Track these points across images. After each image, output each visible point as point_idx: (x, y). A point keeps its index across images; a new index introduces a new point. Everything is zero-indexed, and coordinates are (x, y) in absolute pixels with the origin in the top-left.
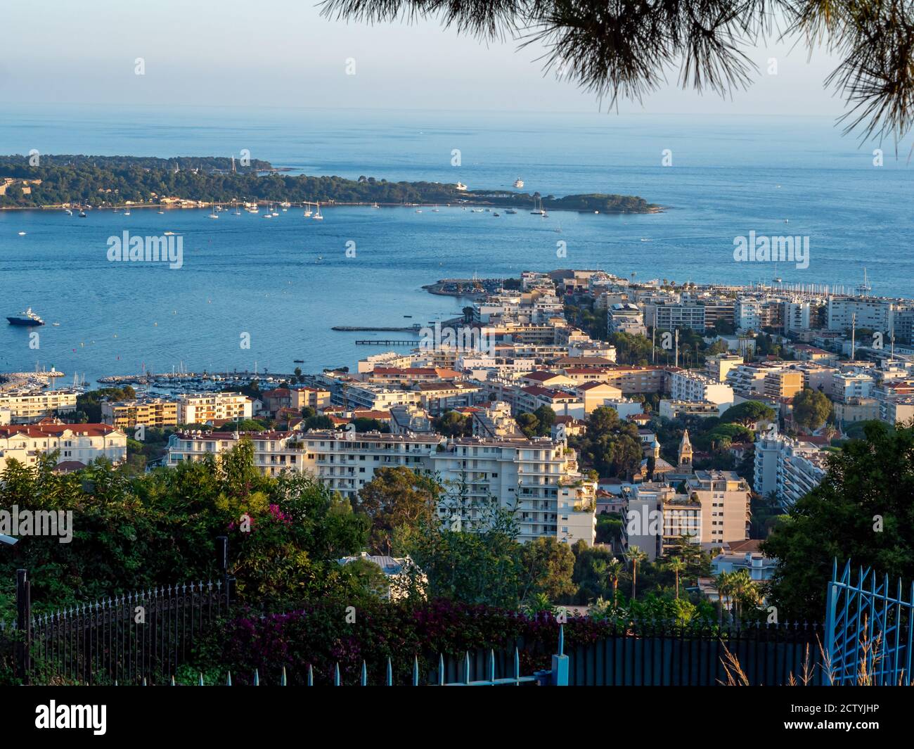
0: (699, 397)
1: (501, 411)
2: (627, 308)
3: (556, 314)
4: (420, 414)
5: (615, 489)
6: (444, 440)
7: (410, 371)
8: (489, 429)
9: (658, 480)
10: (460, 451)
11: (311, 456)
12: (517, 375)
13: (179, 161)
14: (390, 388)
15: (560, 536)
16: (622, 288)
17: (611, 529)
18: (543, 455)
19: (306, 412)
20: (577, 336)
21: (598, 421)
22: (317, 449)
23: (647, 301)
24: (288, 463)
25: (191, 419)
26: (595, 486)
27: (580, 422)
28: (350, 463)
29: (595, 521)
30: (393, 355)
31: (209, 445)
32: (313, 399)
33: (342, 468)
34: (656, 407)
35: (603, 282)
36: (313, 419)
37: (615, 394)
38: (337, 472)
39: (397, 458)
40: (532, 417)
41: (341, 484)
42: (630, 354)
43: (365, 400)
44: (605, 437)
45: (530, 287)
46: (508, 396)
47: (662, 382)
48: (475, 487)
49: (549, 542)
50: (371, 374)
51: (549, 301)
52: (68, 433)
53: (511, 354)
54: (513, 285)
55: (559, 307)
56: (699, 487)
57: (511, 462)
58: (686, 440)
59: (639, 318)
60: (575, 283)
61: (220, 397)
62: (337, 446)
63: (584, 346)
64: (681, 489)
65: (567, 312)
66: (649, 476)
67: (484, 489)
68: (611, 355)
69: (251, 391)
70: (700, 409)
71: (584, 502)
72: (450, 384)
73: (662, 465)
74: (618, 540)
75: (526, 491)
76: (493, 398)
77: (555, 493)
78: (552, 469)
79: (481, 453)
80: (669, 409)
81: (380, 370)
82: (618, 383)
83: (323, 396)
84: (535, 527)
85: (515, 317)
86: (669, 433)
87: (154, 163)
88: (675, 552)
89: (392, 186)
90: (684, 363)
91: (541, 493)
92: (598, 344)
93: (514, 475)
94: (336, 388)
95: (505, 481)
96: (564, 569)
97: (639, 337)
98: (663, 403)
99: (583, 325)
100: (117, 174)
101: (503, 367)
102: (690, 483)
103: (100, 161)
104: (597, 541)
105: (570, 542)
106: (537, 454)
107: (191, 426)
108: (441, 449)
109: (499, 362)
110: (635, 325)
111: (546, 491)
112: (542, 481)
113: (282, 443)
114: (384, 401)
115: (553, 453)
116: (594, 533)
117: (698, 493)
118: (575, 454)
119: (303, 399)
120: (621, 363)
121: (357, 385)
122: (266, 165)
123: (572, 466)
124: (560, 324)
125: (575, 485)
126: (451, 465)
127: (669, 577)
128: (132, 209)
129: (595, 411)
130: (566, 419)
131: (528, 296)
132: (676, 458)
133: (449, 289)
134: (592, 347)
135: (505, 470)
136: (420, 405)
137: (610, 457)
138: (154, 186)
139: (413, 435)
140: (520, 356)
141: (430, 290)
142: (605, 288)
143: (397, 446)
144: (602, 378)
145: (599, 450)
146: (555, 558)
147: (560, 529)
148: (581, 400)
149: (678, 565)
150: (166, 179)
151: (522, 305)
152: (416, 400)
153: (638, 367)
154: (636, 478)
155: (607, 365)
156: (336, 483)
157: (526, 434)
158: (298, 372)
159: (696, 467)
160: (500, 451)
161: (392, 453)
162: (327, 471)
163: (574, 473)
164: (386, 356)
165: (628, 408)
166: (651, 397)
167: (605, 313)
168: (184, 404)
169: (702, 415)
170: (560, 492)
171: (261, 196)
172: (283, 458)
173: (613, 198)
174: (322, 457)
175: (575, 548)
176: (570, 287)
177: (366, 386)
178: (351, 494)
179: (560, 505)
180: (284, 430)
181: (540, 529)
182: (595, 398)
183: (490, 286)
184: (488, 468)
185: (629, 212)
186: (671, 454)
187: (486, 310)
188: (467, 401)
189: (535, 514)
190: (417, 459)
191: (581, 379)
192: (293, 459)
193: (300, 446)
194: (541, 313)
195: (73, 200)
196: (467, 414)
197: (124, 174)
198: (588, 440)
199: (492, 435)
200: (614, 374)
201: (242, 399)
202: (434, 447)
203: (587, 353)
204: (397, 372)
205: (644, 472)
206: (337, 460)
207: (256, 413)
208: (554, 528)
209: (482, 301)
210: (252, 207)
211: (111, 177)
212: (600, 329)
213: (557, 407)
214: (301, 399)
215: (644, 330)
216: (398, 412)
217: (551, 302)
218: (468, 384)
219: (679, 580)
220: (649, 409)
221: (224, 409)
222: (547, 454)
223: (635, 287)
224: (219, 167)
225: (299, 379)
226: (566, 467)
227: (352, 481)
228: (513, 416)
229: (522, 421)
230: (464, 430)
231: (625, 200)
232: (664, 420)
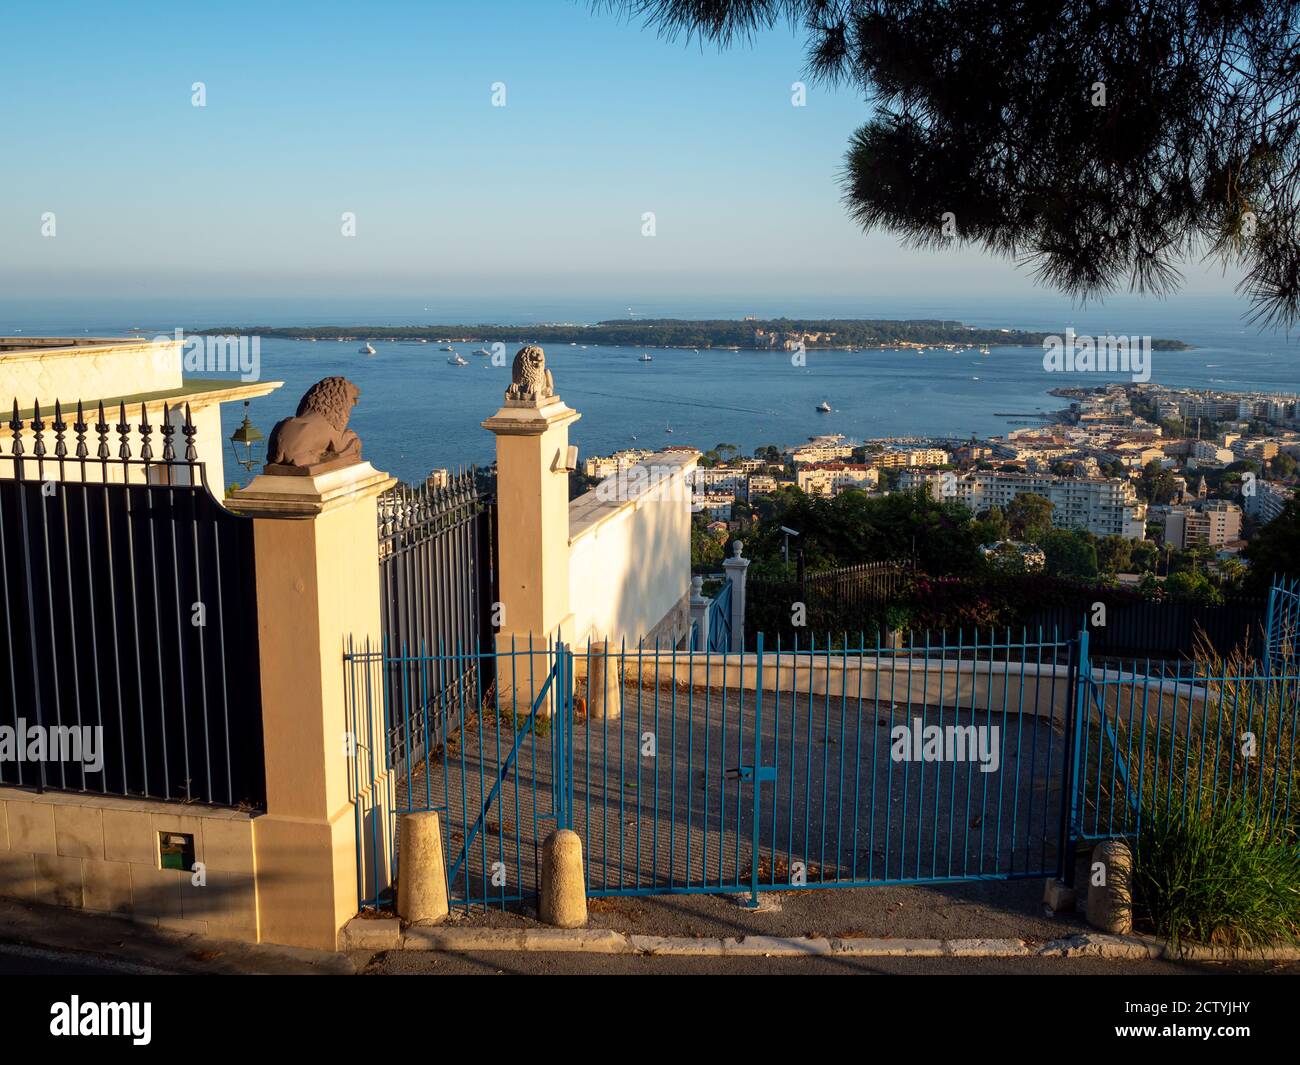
0: (1212, 456)
1: (1091, 463)
2: (1169, 404)
3: (1126, 408)
4: (1043, 463)
5: (1159, 508)
6: (1056, 478)
7: (1038, 439)
8: (1083, 472)
9: (1185, 504)
10: (1066, 485)
11: (980, 485)
12: (1101, 442)
13: (911, 322)
14: (1026, 449)
15: (1124, 535)
16: (1166, 393)
17: (1155, 530)
18: (1115, 489)
19: (977, 461)
20: (1138, 421)
21: (1150, 469)
22: (983, 481)
23: (1182, 401)
24: (967, 489)
25: (913, 463)
26: (1146, 507)
27: (1139, 470)
28: (1002, 489)
29: (1145, 526)
30: (1028, 430)
31: (922, 477)
32: (982, 453)
33: (997, 493)
34: (1185, 462)
35: (1155, 389)
36: (981, 465)
37: (1160, 454)
38: (994, 494)
39: (1029, 488)
40: (1109, 466)
41: (997, 501)
42: (1170, 431)
43: (1013, 454)
44: (1153, 479)
45: (1111, 392)
46: (1095, 454)
47: (1190, 448)
48: (1074, 505)
49: (1117, 537)
50: (1016, 440)
51: (1122, 400)
52: (847, 469)
53: (1098, 430)
54: (1100, 391)
55: (1128, 404)
56: (1210, 509)
57: (1096, 492)
58: (1203, 482)
59: (1177, 411)
60: (1138, 390)
61: (930, 451)
62: (995, 480)
63: (1142, 426)
64: (1199, 510)
65: (1132, 407)
66: (1180, 501)
67: (1079, 506)
68: (1159, 432)
69: (946, 448)
70: (1212, 464)
71: (1139, 516)
72: (1061, 447)
73: (1187, 496)
74: (1159, 537)
75: (1104, 508)
76: (1086, 455)
77: (1121, 509)
78: (1120, 497)
79: (1078, 485)
80: (1192, 463)
81: (1021, 438)
82: (1162, 449)
83: (988, 452)
84: (1109, 528)
85: (1101, 409)
86: (1193, 477)
87: (897, 323)
88: (1194, 546)
89: (1031, 335)
90: (1204, 437)
91: (1113, 509)
92: (1151, 425)
93: (1098, 499)
94: (996, 448)
95: (1092, 502)
96: (1125, 553)
97: (1176, 422)
98: (1189, 460)
99: (1141, 414)
100: (877, 329)
101: (1093, 437)
102: (1204, 506)
103: (868, 323)
104: (1146, 538)
105: (1129, 539)
106: (1111, 487)
107: (914, 467)
108: (1054, 483)
109: (1090, 434)
110: (1174, 415)
111: (1116, 509)
112: (1114, 503)
113: (963, 477)
114: (1023, 455)
115: (1121, 488)
116: (1145, 533)
117: (1209, 512)
118: (1134, 488)
119: (976, 453)
120: (1164, 437)
121: (1008, 446)
122: (959, 324)
123: (1132, 494)
124: (1128, 413)
125: (1134, 506)
126: (1060, 492)
127: (1189, 560)
128: (884, 348)
129: (1148, 464)
130: (1130, 468)
131: (1109, 398)
132: (1197, 492)
133: (1064, 394)
134: (1146, 427)
135: (1092, 496)
136: (1044, 458)
137: (1156, 490)
138: (896, 336)
139: (1038, 475)
140: (1103, 431)
141: (1052, 394)
142: (1156, 393)
143: (1029, 480)
144: (1152, 445)
145: (1150, 486)
146: (1120, 547)
147: (1124, 531)
148: (1139, 457)
149: (1195, 553)
150: (903, 332)
151: (1105, 402)
152: (1041, 455)
153: (1175, 439)
154: (1171, 503)
155: (1156, 437)
156: (994, 500)
157: (1106, 476)
158: (974, 438)
159: (1209, 497)
160: (1089, 485)
161: (1026, 484)
162: (989, 493)
163: (1133, 499)
164: (1024, 430)
165: (1166, 461)
166: (1182, 456)
167: (1155, 408)
168: (910, 454)
169: (1214, 467)
170: (1125, 509)
171: (956, 341)
172: (964, 486)
173: (1162, 341)
174: (985, 486)
175: (1133, 541)
176: (1135, 392)
177: (1012, 447)
178: (1002, 507)
179: (1125, 517)
180: (965, 470)
181: (1112, 530)
182: (1148, 456)
183: (1087, 392)
184: (1082, 495)
185: (1172, 349)
186: (1193, 488)
187: (1084, 406)
188: (1070, 457)
189: (1109, 522)
190: (1041, 488)
191: (1140, 445)
192: (970, 486)
193: (974, 479)
194: (1117, 408)
195: (853, 344)
196: (1071, 464)
197: (880, 329)
198: (1143, 481)
199: (1085, 476)
200: (1159, 443)
201: (942, 453)
202: (1051, 481)
203: (1144, 430)
204: (1031, 440)
205: (1177, 499)
206: (994, 487)
207: (950, 461)
208: (1120, 530)
209: (1082, 400)
210: (950, 347)
211: (874, 331)
212: (1153, 417)
213: (1125, 462)
214: (975, 453)
215: (1179, 417)
216: (1031, 462)
217: (1123, 401)
218: (1072, 447)
219: (1195, 562)
220: (1181, 463)
221: (932, 457)
222: (1118, 488)
223: (1175, 393)
224: (933, 325)
225: (974, 442)
226: (1130, 496)
227: (1003, 500)
228: (1098, 465)
229: (1103, 468)
230: (1070, 472)
231: (1170, 342)
232: (1190, 470)
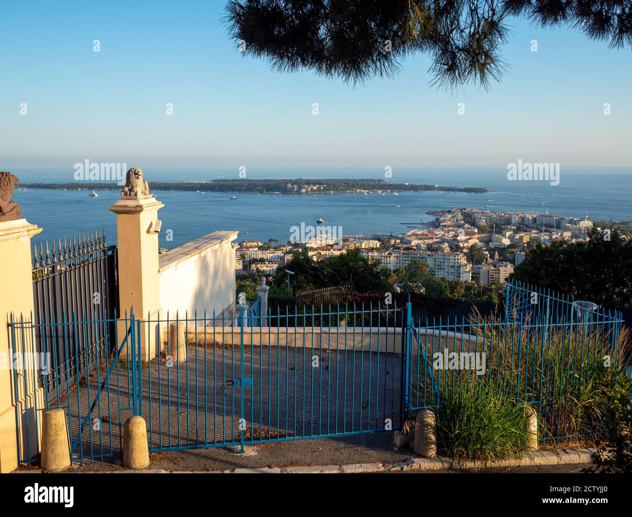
0: (500, 241)
1: (446, 245)
2: (480, 218)
3: (461, 220)
4: (424, 246)
5: (477, 266)
6: (430, 253)
7: (421, 235)
8: (442, 250)
9: (489, 264)
10: (434, 256)
11: (394, 257)
12: (450, 236)
13: (361, 180)
14: (416, 239)
15: (461, 279)
16: (479, 213)
17: (475, 277)
18: (457, 257)
19: (393, 245)
20: (467, 225)
21: (473, 248)
22: (396, 255)
23: (486, 216)
24: (388, 259)
25: (363, 247)
26: (471, 265)
27: (467, 249)
28: (405, 259)
29: (471, 275)
30: (417, 230)
31: (368, 253)
32: (395, 242)
33: (403, 260)
34: (488, 245)
35: (474, 211)
36: (395, 247)
37: (477, 241)
38: (401, 261)
39: (417, 258)
40: (454, 247)
41: (402, 264)
42: (481, 230)
43: (409, 242)
44: (474, 253)
45: (454, 212)
46: (448, 241)
47: (490, 238)
48: (438, 265)
49: (458, 280)
50: (411, 235)
51: (459, 216)
52: (332, 250)
53: (449, 230)
54: (449, 212)
55: (462, 218)
56: (500, 266)
57: (448, 259)
58: (497, 253)
59: (484, 221)
60: (466, 211)
61: (371, 241)
62: (401, 254)
63: (468, 228)
64: (495, 267)
65: (464, 219)
66: (486, 263)
67: (441, 266)
68: (476, 230)
69: (379, 240)
70: (500, 245)
71: (468, 270)
72: (432, 238)
73: (490, 260)
74: (477, 280)
75: (452, 266)
76: (443, 242)
77: (460, 267)
78: (459, 261)
79: (440, 256)
80: (492, 245)
81: (413, 234)
82: (478, 239)
83: (398, 241)
84: (454, 276)
85: (450, 220)
86: (492, 251)
87: (355, 181)
88: (493, 283)
89: (417, 186)
90: (496, 233)
91: (456, 267)
92: (472, 228)
93: (449, 263)
94: (402, 239)
95: (446, 264)
96: (462, 287)
97: (484, 226)
98: (490, 243)
99: (468, 222)
100: (345, 183)
101: (446, 234)
102: (497, 265)
103: (341, 180)
104: (472, 280)
105: (464, 281)
106: (455, 257)
107: (363, 249)
108: (429, 255)
109: (445, 232)
110: (483, 223)
111: (457, 267)
112: (456, 264)
113: (387, 253)
114: (414, 242)
115: (459, 257)
116: (471, 278)
117: (500, 268)
118: (465, 257)
119: (393, 242)
120: (479, 233)
121: (407, 238)
122: (384, 181)
123: (464, 259)
124: (462, 222)
125: (466, 265)
126: (432, 260)
127: (491, 290)
128: (349, 193)
129: (472, 246)
130: (463, 248)
131: (453, 215)
132: (494, 258)
133: (432, 213)
134: (470, 228)
135: (446, 261)
136: (424, 244)
137: (475, 258)
138: (354, 187)
139: (421, 251)
140: (451, 231)
141: (427, 213)
142: (475, 213)
143: (417, 254)
144: (473, 237)
145: (472, 256)
146: (460, 285)
147: (461, 277)
148: (468, 243)
149: (493, 287)
150: (358, 185)
151: (452, 217)
152: (423, 242)
153: (483, 234)
154: (483, 264)
155: (475, 233)
156: (401, 264)
157: (452, 252)
158: (391, 235)
159: (500, 260)
160: (445, 256)
161: (416, 256)
162: (398, 261)
163: (465, 262)
164: (415, 231)
165: (480, 244)
166: (487, 242)
167: (474, 220)
168: (361, 243)
169: (501, 247)
170: (461, 267)
171: (382, 189)
172: (387, 257)
173: (477, 188)
174: (397, 257)
175: (465, 282)
176: (465, 212)
177: (409, 238)
178: (405, 267)
179: (461, 270)
180: (387, 250)
181: (456, 277)
182: (472, 242)
183: (443, 212)
184: (442, 260)
185: (481, 192)
186: (492, 257)
187: (442, 219)
188: (436, 243)
189: (454, 273)
190: (422, 258)
191: (468, 237)
192: (390, 257)
193: (391, 254)
194: (457, 220)
195: (334, 190)
196: (436, 246)
197: (347, 183)
198: (469, 254)
199: (443, 252)
200: (477, 236)
201: (377, 242)
202: (427, 254)
203: (469, 230)
204: (418, 235)
205: (485, 262)
206: (401, 257)
207: (380, 245)
208: (460, 277)
209: (441, 216)
210: (380, 192)
211: (343, 184)
212: (473, 224)
213: (461, 245)
214: (392, 242)
215: (485, 224)
216: (418, 246)
217: (460, 217)
218: (437, 238)
219: (494, 291)
220: (487, 245)
221: (372, 245)
222: (458, 257)
223: (483, 212)
224: (371, 181)
225: (391, 237)
226: (463, 260)
227: (405, 263)
228: (449, 247)
229: (451, 248)
230: (436, 250)
231: (480, 189)
232: (491, 248)
